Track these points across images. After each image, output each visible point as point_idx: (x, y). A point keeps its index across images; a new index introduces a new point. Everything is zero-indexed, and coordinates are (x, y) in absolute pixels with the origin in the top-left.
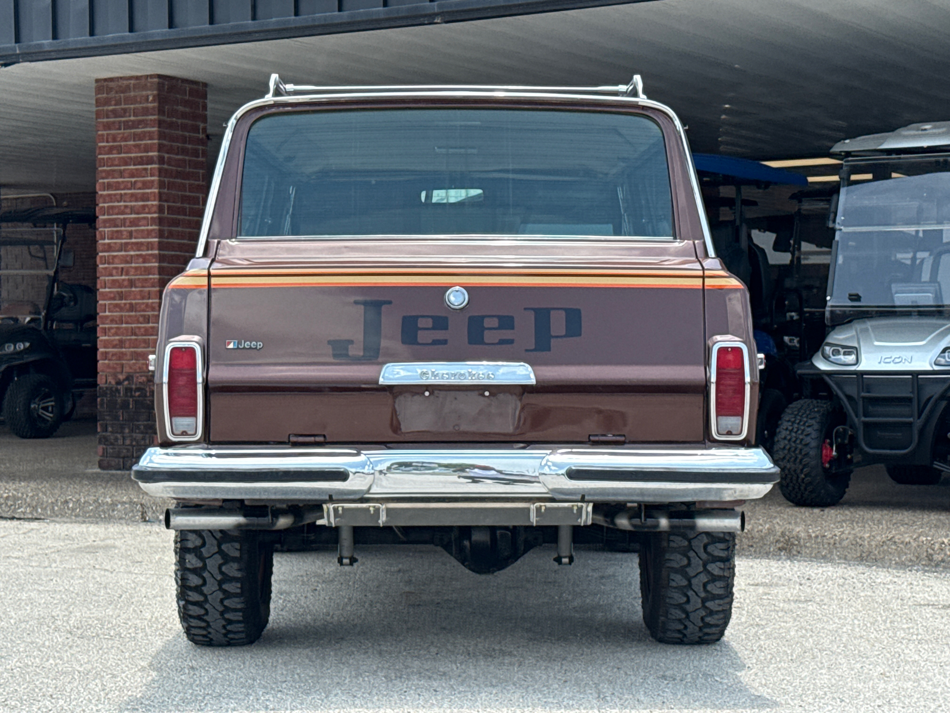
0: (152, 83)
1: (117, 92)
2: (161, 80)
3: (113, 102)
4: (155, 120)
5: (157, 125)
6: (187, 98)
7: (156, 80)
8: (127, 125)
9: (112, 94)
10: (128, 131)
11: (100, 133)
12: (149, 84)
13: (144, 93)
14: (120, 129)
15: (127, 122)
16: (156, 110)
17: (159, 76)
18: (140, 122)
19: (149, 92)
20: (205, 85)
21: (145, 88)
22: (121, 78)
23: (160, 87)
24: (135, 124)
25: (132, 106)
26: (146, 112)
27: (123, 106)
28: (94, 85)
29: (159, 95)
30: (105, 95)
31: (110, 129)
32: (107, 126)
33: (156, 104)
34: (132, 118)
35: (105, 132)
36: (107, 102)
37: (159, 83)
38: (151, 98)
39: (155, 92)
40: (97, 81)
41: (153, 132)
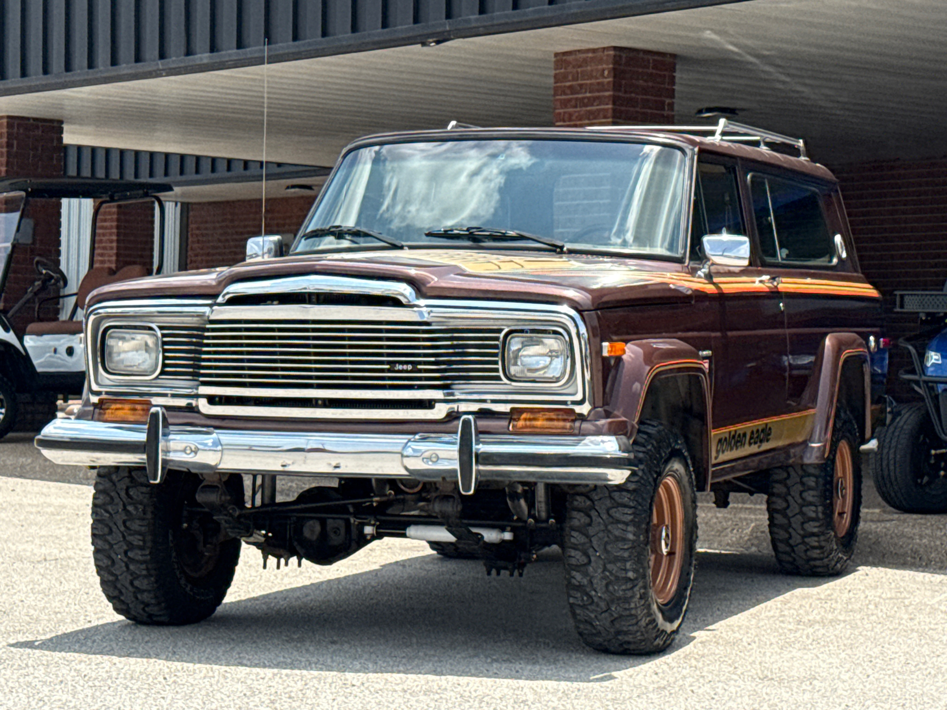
0: (608, 55)
1: (574, 67)
2: (618, 53)
3: (570, 78)
4: (610, 96)
5: (611, 102)
6: (650, 71)
7: (612, 53)
8: (583, 103)
9: (570, 69)
10: (584, 109)
11: (557, 111)
12: (605, 58)
13: (600, 67)
14: (576, 107)
15: (584, 98)
16: (611, 85)
17: (615, 48)
18: (595, 98)
19: (605, 66)
20: (674, 56)
21: (601, 61)
22: (579, 51)
23: (617, 60)
24: (591, 101)
25: (588, 82)
26: (601, 87)
27: (580, 82)
28: (553, 59)
29: (614, 69)
30: (562, 71)
31: (566, 107)
32: (565, 104)
33: (611, 79)
34: (588, 95)
35: (561, 111)
36: (564, 77)
37: (615, 56)
38: (606, 73)
39: (611, 66)
40: (556, 55)
41: (607, 110)
